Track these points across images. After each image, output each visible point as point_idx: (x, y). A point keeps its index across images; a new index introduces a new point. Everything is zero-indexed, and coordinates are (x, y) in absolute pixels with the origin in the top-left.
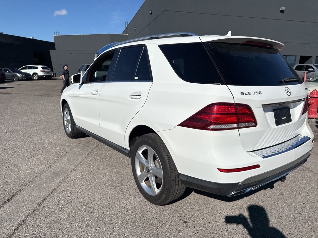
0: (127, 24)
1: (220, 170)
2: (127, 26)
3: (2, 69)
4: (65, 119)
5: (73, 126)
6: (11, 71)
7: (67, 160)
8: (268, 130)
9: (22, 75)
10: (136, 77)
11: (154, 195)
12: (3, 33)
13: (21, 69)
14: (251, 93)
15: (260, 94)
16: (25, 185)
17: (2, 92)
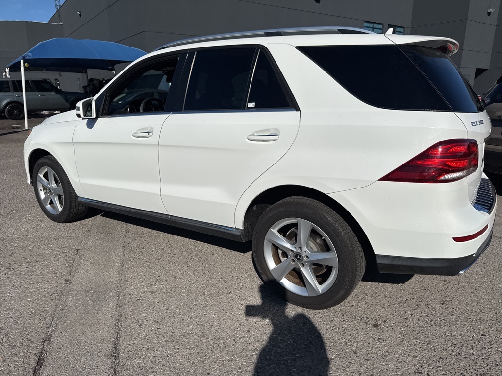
0: (58, 4)
1: (457, 240)
4: (40, 188)
5: (70, 199)
7: (91, 263)
10: (249, 102)
11: (316, 295)
16: (48, 327)
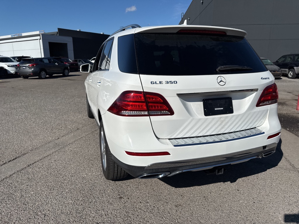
0: (183, 15)
2: (183, 17)
3: (77, 60)
6: (83, 61)
7: (74, 135)
8: (190, 120)
9: (92, 65)
12: (81, 31)
13: (91, 60)
14: (164, 82)
15: (174, 83)
16: (31, 151)
17: (71, 79)
